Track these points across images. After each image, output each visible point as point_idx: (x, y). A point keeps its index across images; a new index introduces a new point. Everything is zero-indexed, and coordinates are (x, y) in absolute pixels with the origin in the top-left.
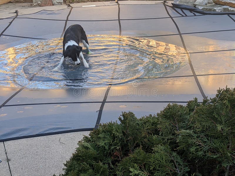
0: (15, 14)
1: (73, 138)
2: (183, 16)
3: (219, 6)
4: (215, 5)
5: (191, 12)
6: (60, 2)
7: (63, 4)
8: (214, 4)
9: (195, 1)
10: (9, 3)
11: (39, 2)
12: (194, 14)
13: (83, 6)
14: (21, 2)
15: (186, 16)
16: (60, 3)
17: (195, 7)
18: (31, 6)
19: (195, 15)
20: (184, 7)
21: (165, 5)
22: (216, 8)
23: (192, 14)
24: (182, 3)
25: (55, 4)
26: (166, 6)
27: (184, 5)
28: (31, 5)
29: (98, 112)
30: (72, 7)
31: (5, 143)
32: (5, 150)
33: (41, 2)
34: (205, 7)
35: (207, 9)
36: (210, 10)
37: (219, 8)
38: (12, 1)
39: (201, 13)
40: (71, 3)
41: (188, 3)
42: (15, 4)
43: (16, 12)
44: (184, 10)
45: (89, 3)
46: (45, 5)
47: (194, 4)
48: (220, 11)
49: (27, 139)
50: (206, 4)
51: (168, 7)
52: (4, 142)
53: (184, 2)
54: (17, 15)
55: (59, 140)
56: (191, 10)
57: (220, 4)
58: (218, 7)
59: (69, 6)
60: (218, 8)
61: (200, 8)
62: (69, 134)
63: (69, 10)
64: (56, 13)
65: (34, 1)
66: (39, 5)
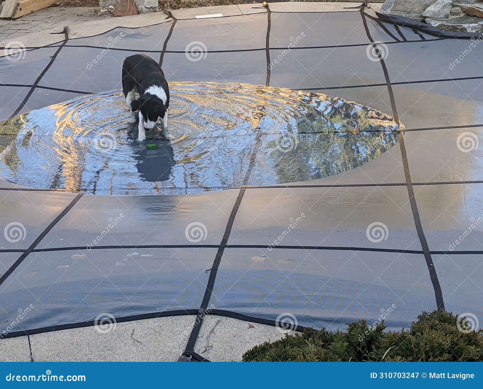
0: (62, 37)
1: (158, 329)
2: (399, 41)
3: (472, 19)
4: (466, 18)
5: (416, 33)
6: (151, 7)
7: (158, 10)
8: (462, 15)
9: (424, 10)
10: (52, 6)
11: (110, 7)
12: (421, 36)
13: (197, 17)
14: (75, 5)
15: (405, 41)
16: (153, 10)
17: (423, 21)
18: (96, 15)
19: (424, 40)
20: (401, 21)
21: (363, 14)
22: (466, 26)
23: (417, 37)
24: (397, 14)
25: (142, 10)
26: (366, 17)
27: (401, 17)
28: (96, 12)
29: (209, 272)
30: (176, 20)
31: (31, 339)
32: (31, 354)
33: (115, 6)
34: (445, 23)
35: (449, 26)
36: (454, 28)
37: (474, 25)
38: (58, 3)
39: (436, 36)
40: (174, 8)
41: (409, 13)
42: (63, 8)
43: (65, 31)
44: (400, 28)
45: (211, 7)
46: (123, 13)
47: (422, 16)
48: (474, 32)
49: (71, 329)
50: (447, 17)
51: (368, 20)
52: (30, 336)
53: (402, 11)
54: (67, 39)
55: (132, 334)
56: (415, 28)
57: (475, 16)
58: (471, 23)
59: (170, 15)
60: (471, 25)
61: (435, 24)
62: (151, 321)
63: (170, 25)
64: (143, 33)
65: (101, 3)
66: (112, 14)
